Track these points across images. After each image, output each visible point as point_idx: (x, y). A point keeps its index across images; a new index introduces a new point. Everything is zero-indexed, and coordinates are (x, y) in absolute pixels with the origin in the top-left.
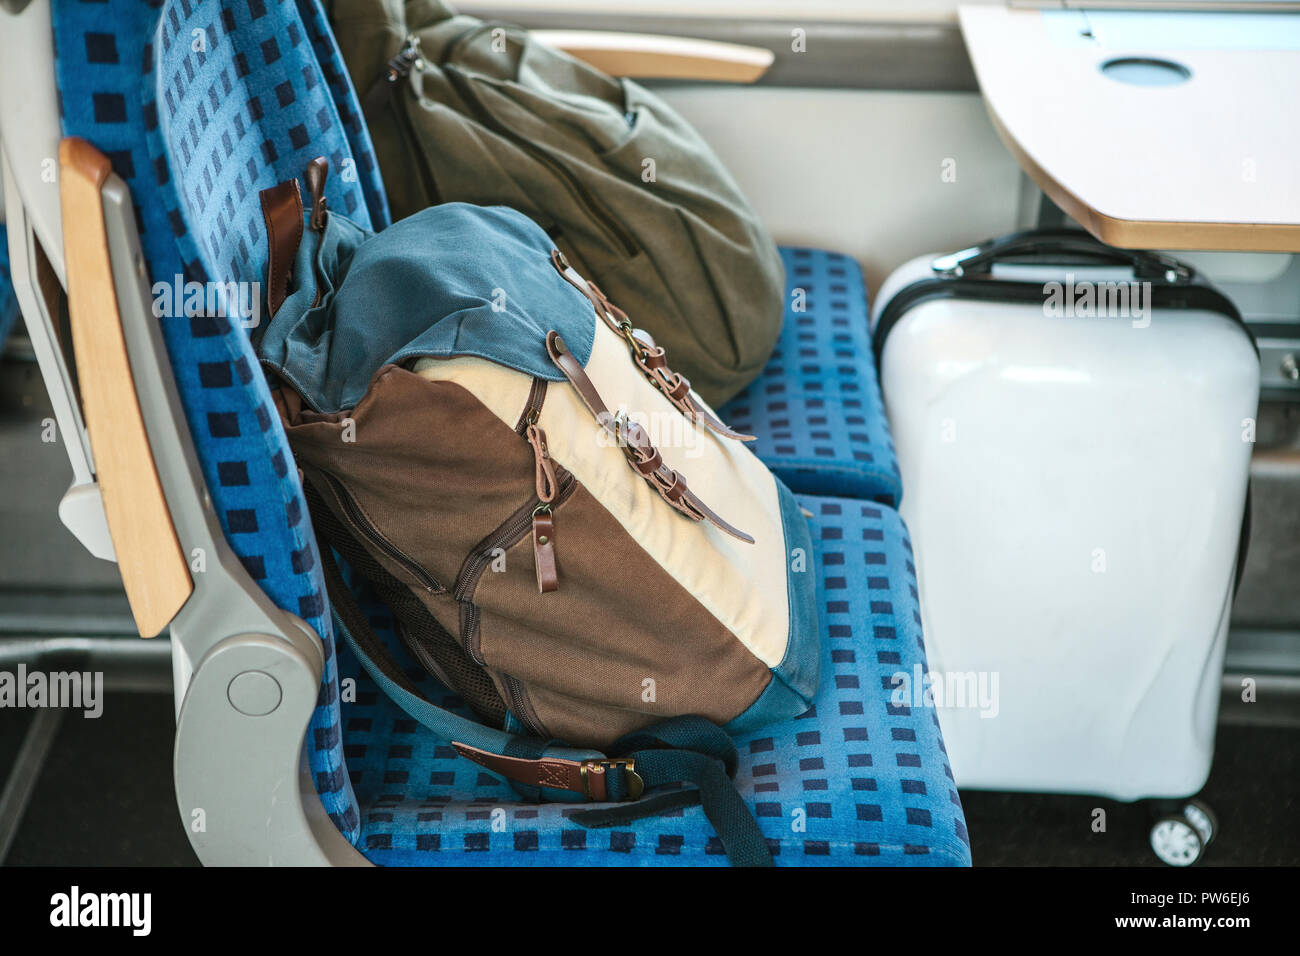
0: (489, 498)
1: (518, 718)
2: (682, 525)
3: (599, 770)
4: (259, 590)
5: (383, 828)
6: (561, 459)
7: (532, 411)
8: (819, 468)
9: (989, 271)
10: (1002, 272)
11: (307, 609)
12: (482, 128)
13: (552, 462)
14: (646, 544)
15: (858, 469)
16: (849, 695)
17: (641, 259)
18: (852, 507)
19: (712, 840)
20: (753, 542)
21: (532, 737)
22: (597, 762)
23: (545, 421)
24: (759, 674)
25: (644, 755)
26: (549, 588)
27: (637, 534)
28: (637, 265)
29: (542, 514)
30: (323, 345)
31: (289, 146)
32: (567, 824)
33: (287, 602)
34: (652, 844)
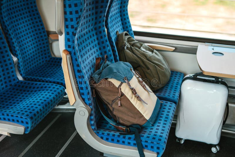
0: (114, 95)
1: (118, 121)
2: (138, 102)
3: (125, 129)
4: (84, 102)
5: (98, 131)
6: (123, 91)
7: (120, 85)
8: (168, 98)
9: (197, 77)
10: (198, 77)
11: (90, 105)
12: (132, 53)
13: (121, 92)
14: (133, 103)
15: (172, 98)
16: (159, 124)
17: (149, 70)
18: (169, 103)
19: (134, 139)
20: (147, 104)
21: (120, 124)
22: (125, 128)
23: (121, 87)
24: (146, 120)
25: (130, 128)
26: (119, 107)
27: (132, 102)
28: (148, 71)
29: (119, 98)
30: (99, 76)
31: (104, 53)
32: (119, 134)
33: (87, 104)
34: (128, 138)
